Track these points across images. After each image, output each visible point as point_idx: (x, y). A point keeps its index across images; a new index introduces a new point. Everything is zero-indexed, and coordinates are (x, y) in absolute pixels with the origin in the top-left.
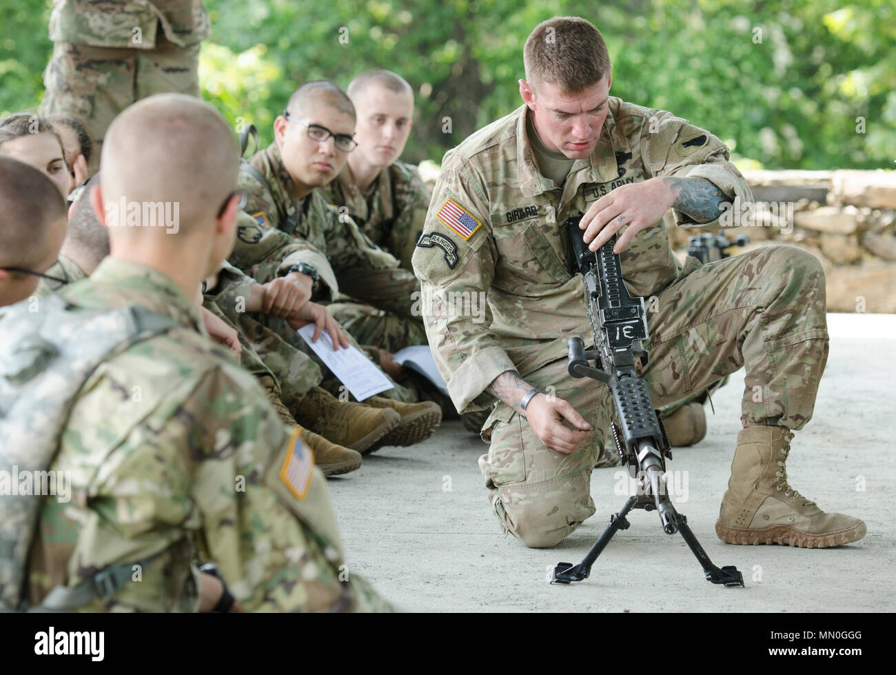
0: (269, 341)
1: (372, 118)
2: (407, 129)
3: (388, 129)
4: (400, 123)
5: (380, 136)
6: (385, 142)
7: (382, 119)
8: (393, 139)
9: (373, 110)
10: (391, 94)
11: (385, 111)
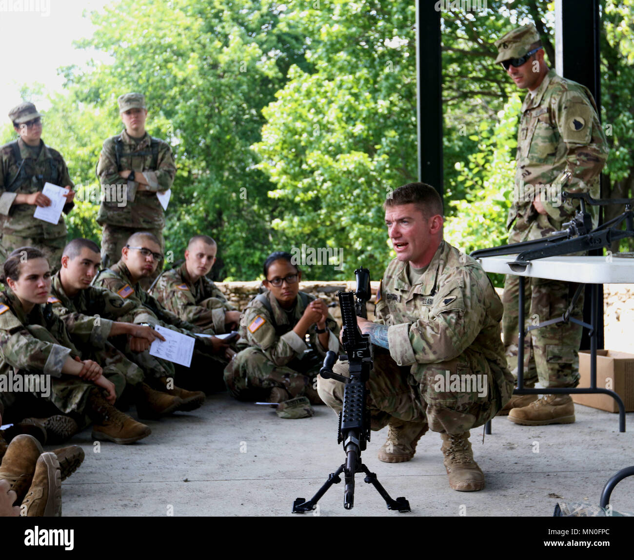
0: (118, 357)
1: (197, 255)
2: (213, 262)
3: (204, 260)
4: (209, 258)
5: (200, 263)
6: (202, 266)
7: (202, 255)
8: (206, 264)
9: (198, 251)
10: (207, 245)
11: (204, 252)
